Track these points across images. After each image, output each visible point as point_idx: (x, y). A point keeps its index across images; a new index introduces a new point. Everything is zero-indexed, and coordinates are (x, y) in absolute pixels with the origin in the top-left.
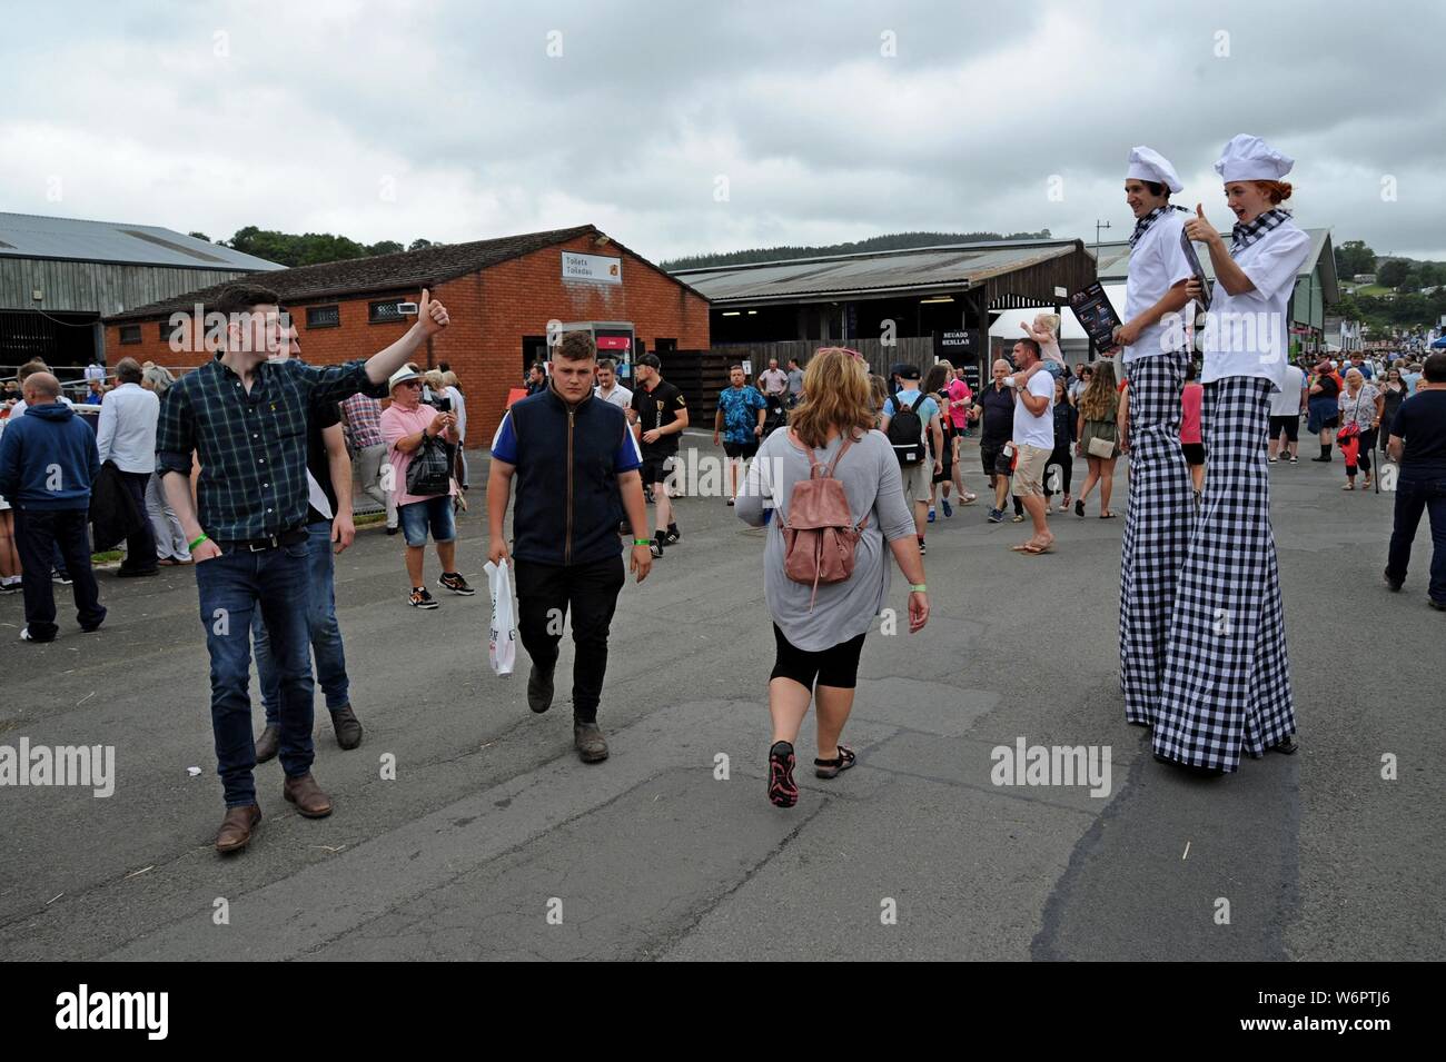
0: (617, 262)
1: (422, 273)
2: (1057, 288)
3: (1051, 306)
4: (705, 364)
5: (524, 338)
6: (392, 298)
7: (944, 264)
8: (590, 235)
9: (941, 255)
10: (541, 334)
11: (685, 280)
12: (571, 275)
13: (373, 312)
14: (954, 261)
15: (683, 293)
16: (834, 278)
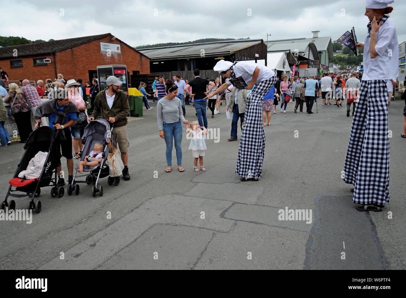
0: (119, 46)
1: (52, 49)
2: (256, 54)
3: (254, 60)
4: (149, 79)
5: (89, 71)
6: (41, 57)
7: (222, 47)
8: (110, 37)
9: (221, 44)
10: (95, 70)
11: (142, 52)
12: (104, 50)
13: (35, 62)
14: (225, 46)
15: (141, 56)
16: (188, 51)
